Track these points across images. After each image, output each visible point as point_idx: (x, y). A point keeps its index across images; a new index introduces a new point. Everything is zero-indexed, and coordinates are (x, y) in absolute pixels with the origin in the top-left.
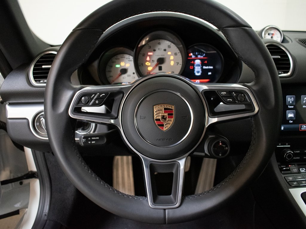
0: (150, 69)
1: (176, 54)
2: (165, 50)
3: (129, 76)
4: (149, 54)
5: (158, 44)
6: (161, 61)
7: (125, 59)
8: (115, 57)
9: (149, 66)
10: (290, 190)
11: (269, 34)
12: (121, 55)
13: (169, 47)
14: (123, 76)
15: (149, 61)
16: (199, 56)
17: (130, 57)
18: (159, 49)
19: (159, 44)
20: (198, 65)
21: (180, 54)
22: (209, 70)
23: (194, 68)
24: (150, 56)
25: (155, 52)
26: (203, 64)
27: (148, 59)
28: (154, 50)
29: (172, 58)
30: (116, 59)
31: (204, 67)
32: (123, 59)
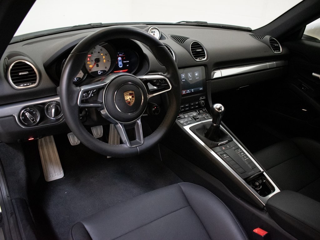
0: (91, 66)
1: (106, 55)
2: (99, 52)
4: (89, 56)
6: (97, 60)
9: (90, 65)
10: (184, 127)
11: (152, 32)
13: (101, 50)
15: (89, 61)
16: (120, 55)
18: (95, 52)
19: (95, 48)
20: (120, 61)
21: (109, 54)
22: (127, 63)
23: (118, 63)
25: (93, 54)
26: (123, 60)
27: (88, 59)
28: (92, 53)
29: (104, 57)
31: (124, 62)
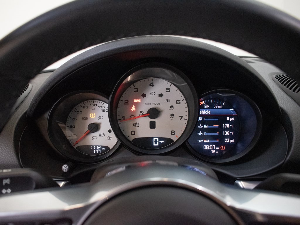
1: (178, 102)
2: (161, 95)
3: (102, 135)
4: (135, 101)
5: (150, 85)
6: (154, 113)
7: (97, 108)
8: (82, 104)
12: (91, 102)
13: (168, 90)
14: (93, 134)
17: (104, 105)
18: (151, 93)
19: (152, 85)
21: (185, 101)
24: (136, 104)
25: (145, 98)
27: (133, 109)
28: (144, 95)
30: (84, 107)
32: (94, 107)
